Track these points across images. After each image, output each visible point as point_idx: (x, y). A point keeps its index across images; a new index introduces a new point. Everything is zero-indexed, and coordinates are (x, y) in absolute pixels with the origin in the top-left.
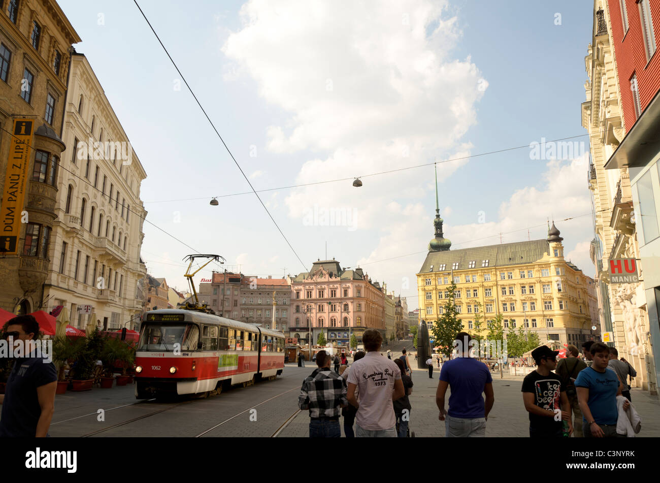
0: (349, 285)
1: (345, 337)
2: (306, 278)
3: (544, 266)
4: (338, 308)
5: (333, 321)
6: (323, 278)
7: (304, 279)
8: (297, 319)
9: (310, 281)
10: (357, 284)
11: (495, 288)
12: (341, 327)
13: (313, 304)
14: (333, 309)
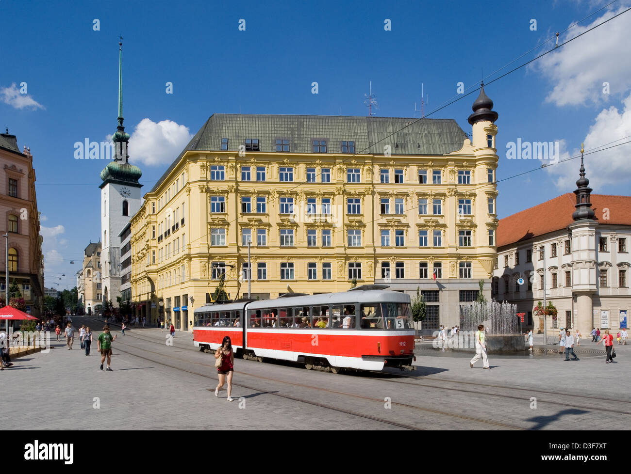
3: (464, 164)
11: (368, 198)
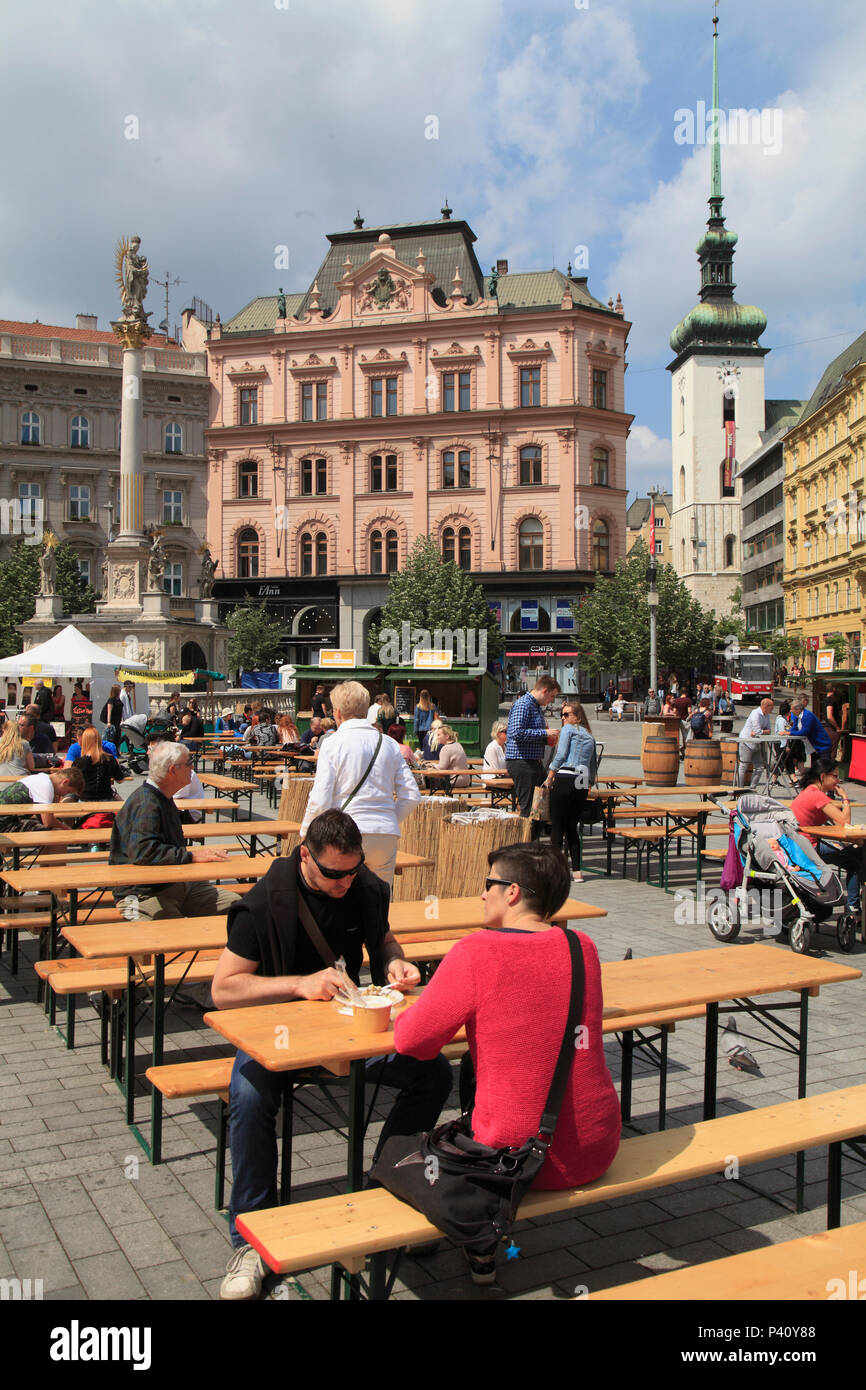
0: (554, 339)
1: (527, 622)
2: (291, 311)
4: (483, 473)
5: (455, 539)
6: (393, 305)
7: (283, 314)
8: (247, 535)
9: (316, 323)
10: (592, 336)
12: (503, 574)
13: (335, 453)
14: (456, 479)
